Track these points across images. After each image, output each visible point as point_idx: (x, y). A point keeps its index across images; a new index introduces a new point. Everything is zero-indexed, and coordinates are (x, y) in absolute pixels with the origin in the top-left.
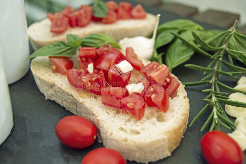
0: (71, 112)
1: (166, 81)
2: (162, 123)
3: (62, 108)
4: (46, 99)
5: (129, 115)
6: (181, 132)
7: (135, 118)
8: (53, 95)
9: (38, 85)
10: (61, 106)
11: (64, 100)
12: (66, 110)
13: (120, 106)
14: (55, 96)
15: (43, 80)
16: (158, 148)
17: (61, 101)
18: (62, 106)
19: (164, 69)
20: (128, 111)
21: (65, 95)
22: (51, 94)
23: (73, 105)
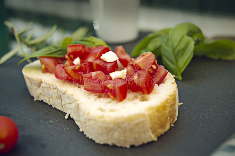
0: (57, 108)
1: (151, 68)
2: (144, 102)
3: (49, 106)
4: (35, 100)
5: (111, 98)
6: (166, 113)
7: (116, 100)
8: (41, 94)
9: (28, 88)
10: (47, 104)
11: (51, 96)
12: (52, 107)
13: (101, 89)
14: (43, 95)
15: (32, 79)
16: (137, 124)
17: (47, 99)
18: (49, 104)
19: (148, 55)
20: (109, 94)
21: (51, 90)
22: (39, 93)
23: (58, 100)
